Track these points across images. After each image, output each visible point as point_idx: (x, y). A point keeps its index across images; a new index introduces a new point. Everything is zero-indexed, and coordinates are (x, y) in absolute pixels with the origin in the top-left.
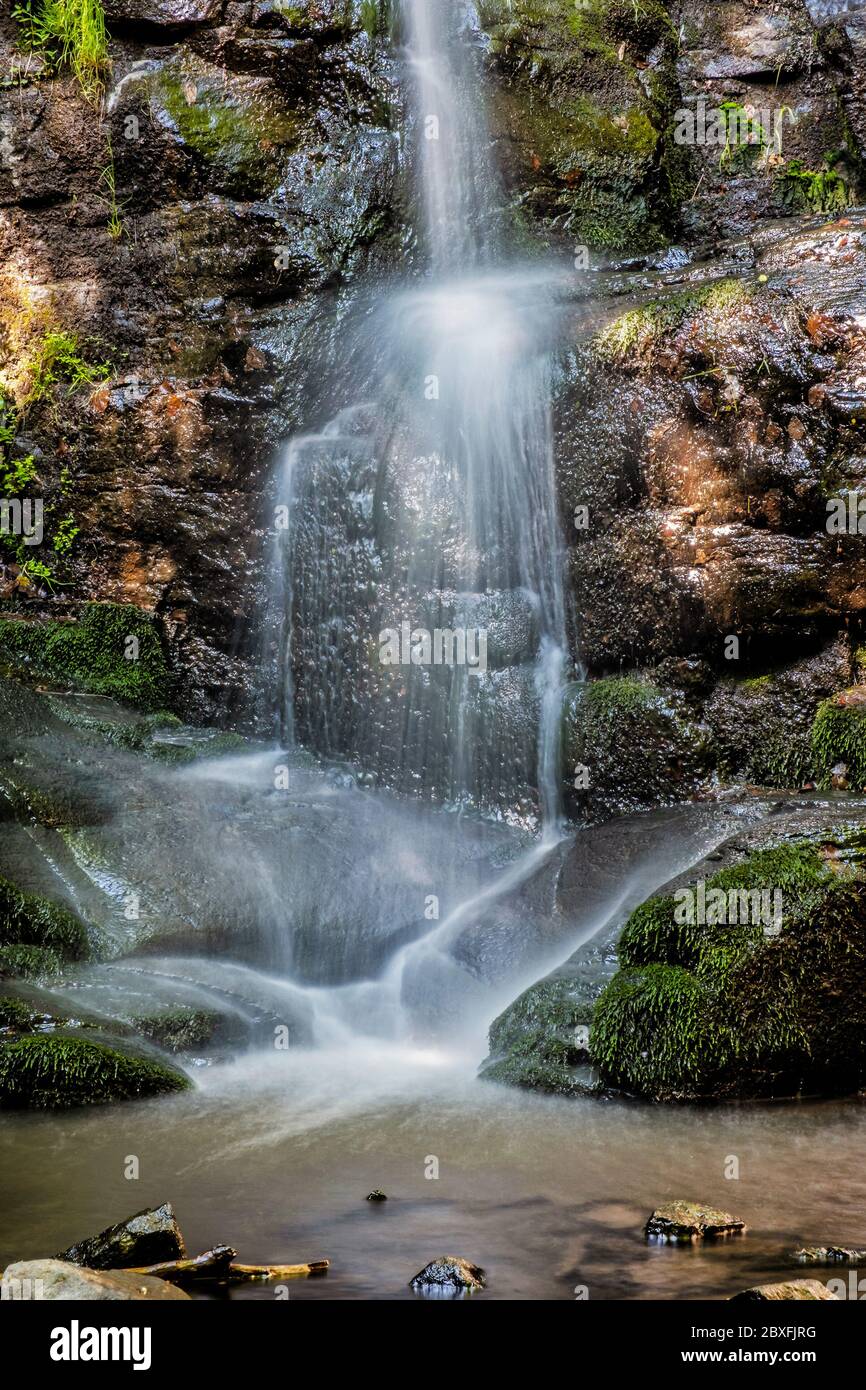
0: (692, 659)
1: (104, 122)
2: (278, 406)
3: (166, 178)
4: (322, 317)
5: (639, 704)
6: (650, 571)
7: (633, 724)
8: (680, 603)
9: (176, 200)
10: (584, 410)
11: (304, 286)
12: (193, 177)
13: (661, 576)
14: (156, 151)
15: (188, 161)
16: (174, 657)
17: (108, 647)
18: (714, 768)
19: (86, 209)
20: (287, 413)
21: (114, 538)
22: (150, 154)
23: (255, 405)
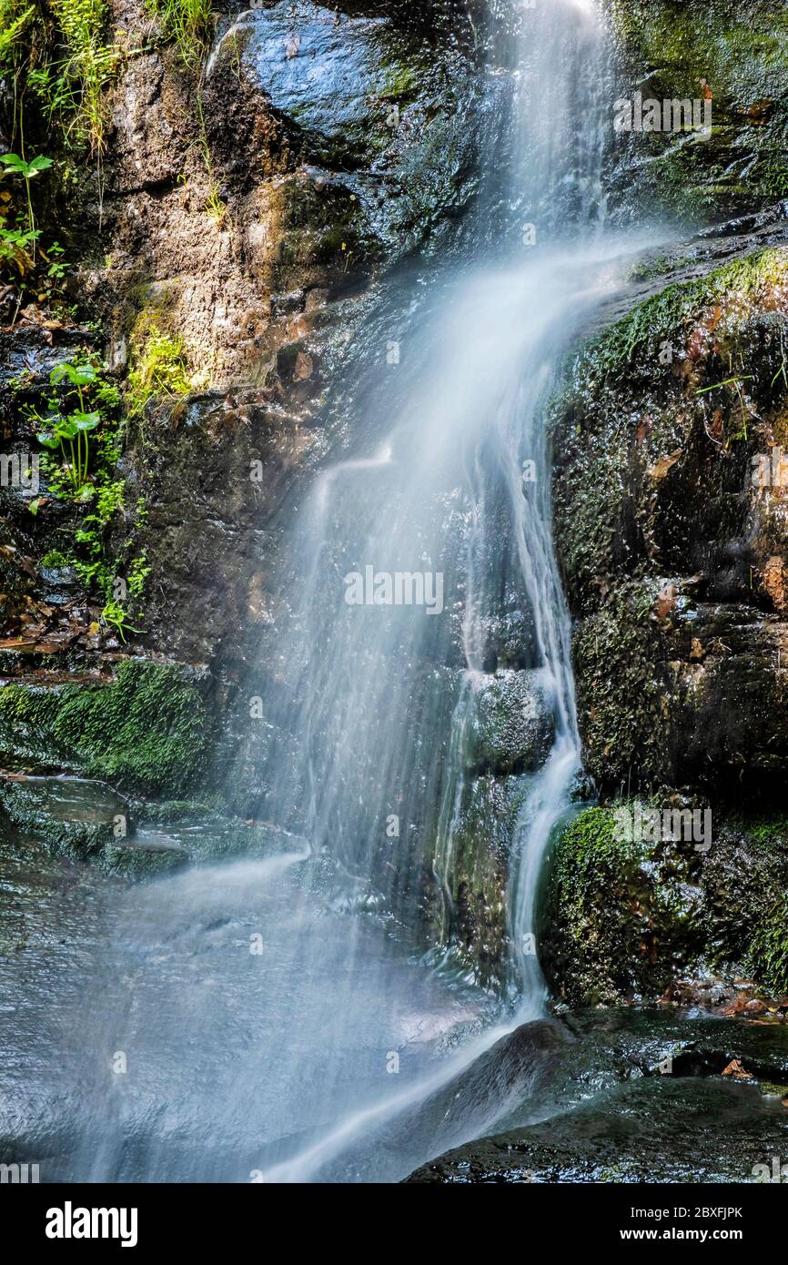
0: (685, 794)
1: (204, 88)
2: (321, 424)
3: (260, 149)
4: (388, 311)
5: (617, 851)
6: (643, 663)
7: (609, 878)
8: (670, 712)
9: (270, 175)
10: (586, 437)
11: (371, 273)
12: (284, 147)
13: (654, 671)
14: (248, 118)
15: (278, 128)
16: (227, 726)
17: (137, 716)
18: (702, 951)
19: (197, 190)
20: (333, 433)
21: (178, 580)
22: (242, 121)
23: (301, 425)
